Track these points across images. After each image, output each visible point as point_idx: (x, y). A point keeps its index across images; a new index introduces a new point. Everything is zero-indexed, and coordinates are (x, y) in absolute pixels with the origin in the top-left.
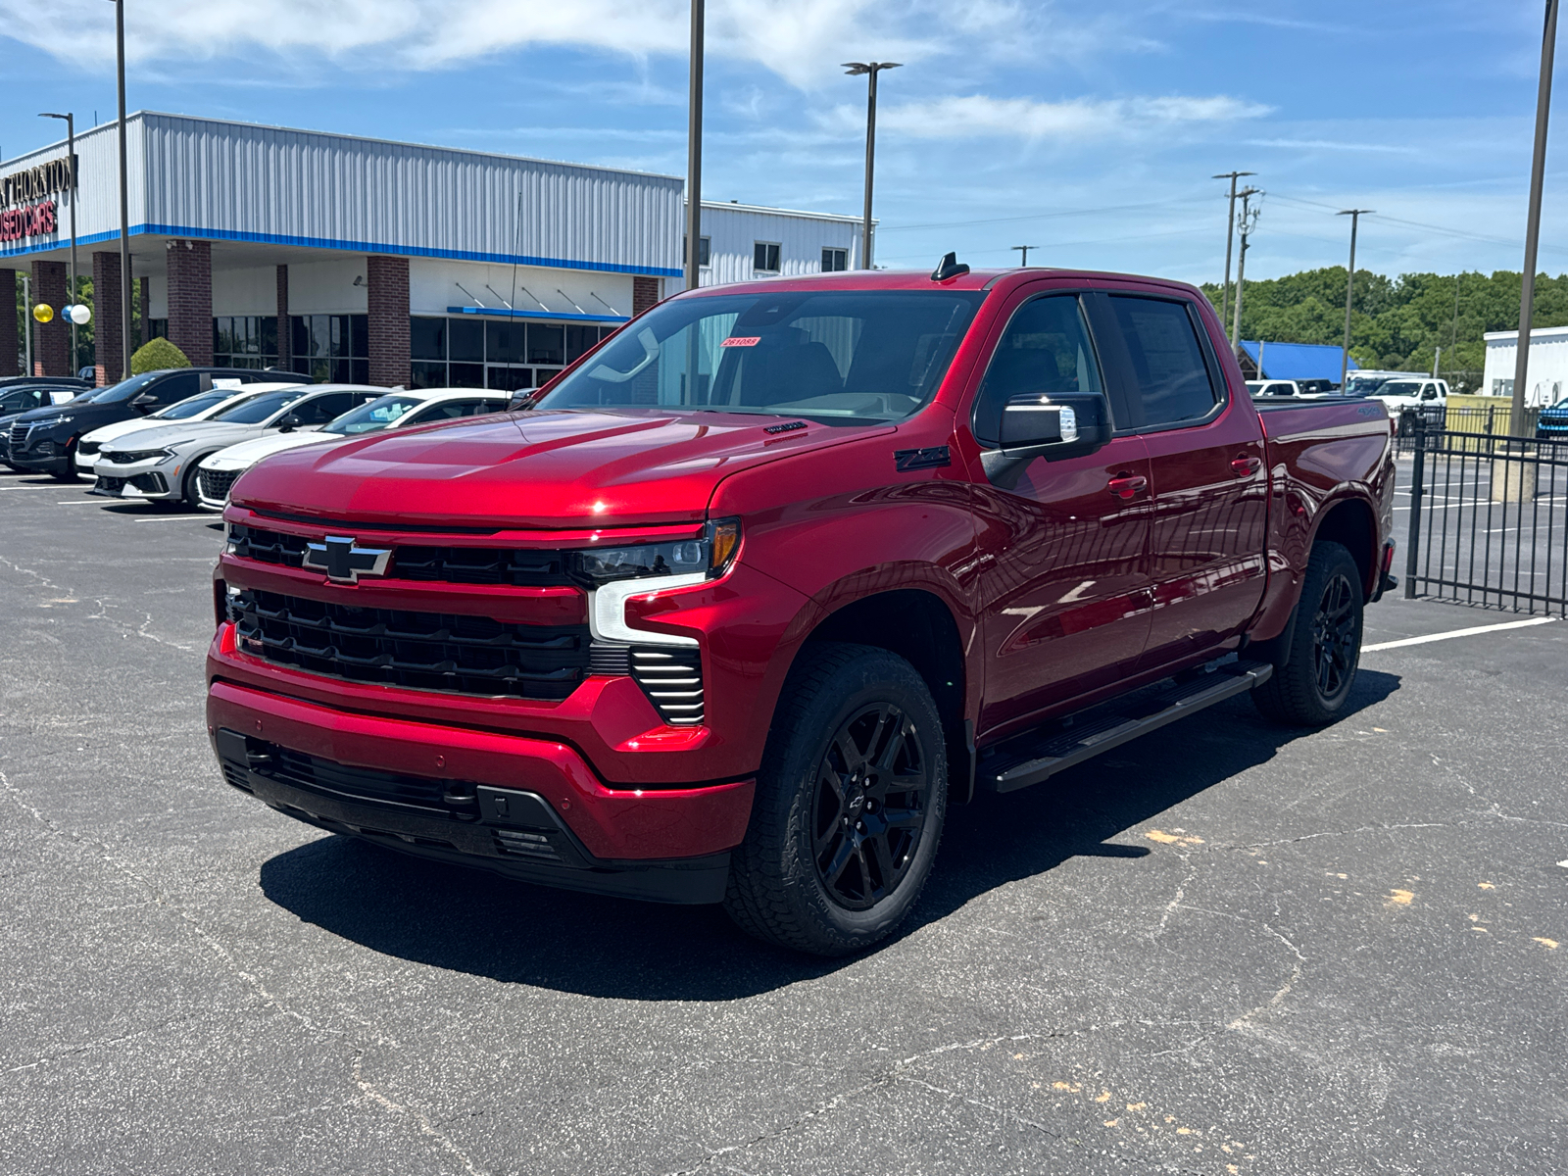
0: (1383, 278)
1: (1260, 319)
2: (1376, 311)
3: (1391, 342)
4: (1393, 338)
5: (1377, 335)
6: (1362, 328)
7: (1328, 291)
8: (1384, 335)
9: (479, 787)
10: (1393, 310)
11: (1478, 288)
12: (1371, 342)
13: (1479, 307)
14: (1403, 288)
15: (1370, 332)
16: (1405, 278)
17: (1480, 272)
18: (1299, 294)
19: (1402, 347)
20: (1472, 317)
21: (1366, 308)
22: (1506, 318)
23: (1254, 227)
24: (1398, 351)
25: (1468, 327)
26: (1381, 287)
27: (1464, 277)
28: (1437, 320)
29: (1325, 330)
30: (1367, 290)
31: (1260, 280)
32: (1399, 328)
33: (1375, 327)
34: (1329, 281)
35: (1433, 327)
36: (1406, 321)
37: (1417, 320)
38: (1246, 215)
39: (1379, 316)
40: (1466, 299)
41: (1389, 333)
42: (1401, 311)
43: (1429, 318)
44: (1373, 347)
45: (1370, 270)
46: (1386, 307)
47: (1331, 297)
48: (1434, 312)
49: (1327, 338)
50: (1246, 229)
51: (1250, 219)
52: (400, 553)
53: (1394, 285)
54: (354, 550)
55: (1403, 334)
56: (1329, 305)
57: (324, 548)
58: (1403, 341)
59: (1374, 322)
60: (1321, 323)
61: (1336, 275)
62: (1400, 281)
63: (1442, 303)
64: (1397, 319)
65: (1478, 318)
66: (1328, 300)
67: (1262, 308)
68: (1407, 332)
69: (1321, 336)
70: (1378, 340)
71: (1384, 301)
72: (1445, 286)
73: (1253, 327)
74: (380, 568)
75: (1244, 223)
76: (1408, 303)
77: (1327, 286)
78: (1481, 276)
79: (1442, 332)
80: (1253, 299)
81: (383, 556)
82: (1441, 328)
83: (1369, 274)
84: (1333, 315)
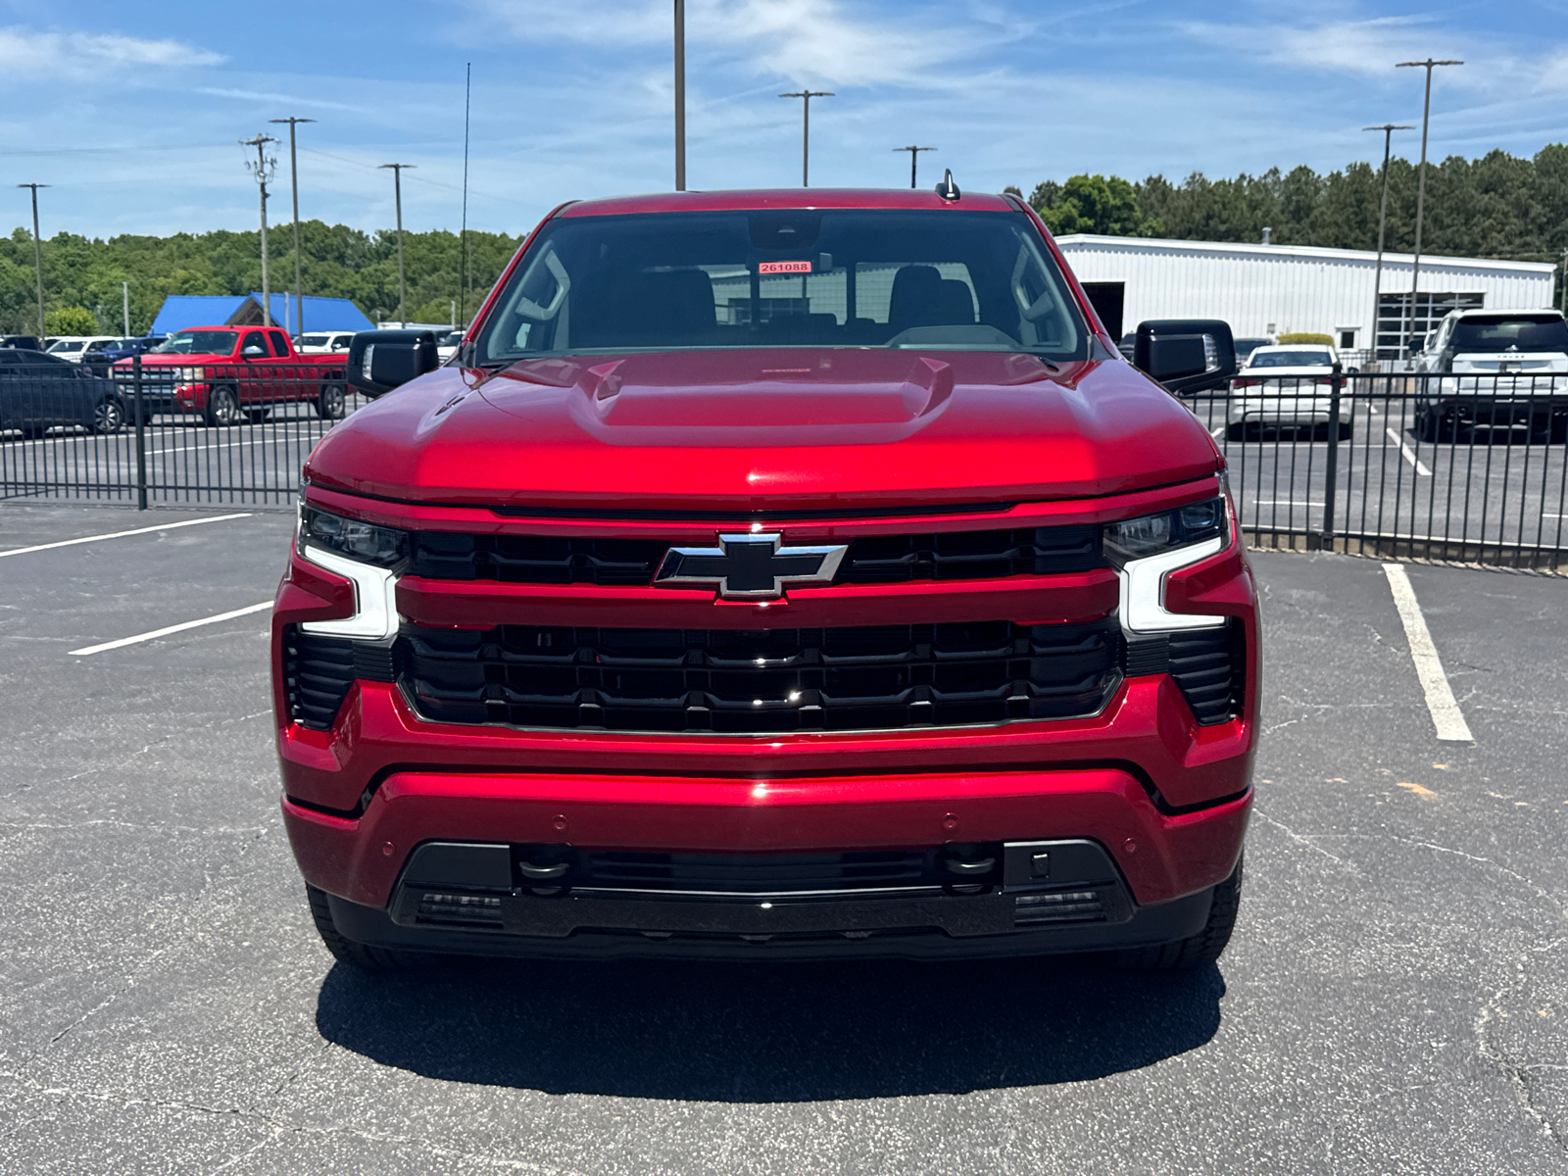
0: (360, 233)
1: (245, 271)
2: (358, 266)
3: (377, 296)
4: (378, 291)
5: (362, 289)
6: (347, 281)
7: (309, 245)
8: (369, 288)
9: (1006, 845)
10: (374, 266)
11: (450, 246)
12: (358, 296)
13: (453, 264)
14: (381, 244)
15: (355, 286)
16: (381, 234)
17: (449, 231)
18: (281, 247)
19: (387, 302)
20: (448, 273)
21: (349, 262)
22: (478, 275)
23: (272, 175)
24: (384, 305)
25: (446, 283)
26: (361, 242)
27: (435, 234)
28: (417, 276)
29: (312, 284)
30: (347, 245)
31: (239, 231)
32: (383, 284)
33: (359, 280)
34: (309, 235)
35: (414, 282)
36: (388, 276)
37: (400, 275)
38: (262, 162)
39: (362, 270)
40: (440, 256)
41: (373, 287)
42: (382, 266)
43: (410, 274)
44: (361, 301)
45: (348, 226)
46: (367, 261)
47: (314, 251)
48: (413, 267)
49: (315, 291)
50: (264, 177)
51: (267, 168)
52: (858, 547)
53: (372, 241)
54: (782, 550)
55: (388, 288)
56: (312, 258)
57: (718, 551)
58: (388, 295)
59: (358, 277)
60: (307, 276)
61: (315, 229)
62: (377, 237)
63: (419, 259)
64: (379, 274)
65: (454, 275)
66: (311, 253)
67: (245, 260)
68: (390, 287)
69: (308, 289)
70: (364, 294)
71: (364, 256)
72: (420, 243)
73: (238, 278)
74: (827, 572)
75: (262, 171)
76: (387, 258)
77: (307, 240)
78: (451, 234)
79: (424, 287)
80: (234, 251)
81: (834, 553)
82: (421, 283)
83: (346, 229)
84: (320, 268)
